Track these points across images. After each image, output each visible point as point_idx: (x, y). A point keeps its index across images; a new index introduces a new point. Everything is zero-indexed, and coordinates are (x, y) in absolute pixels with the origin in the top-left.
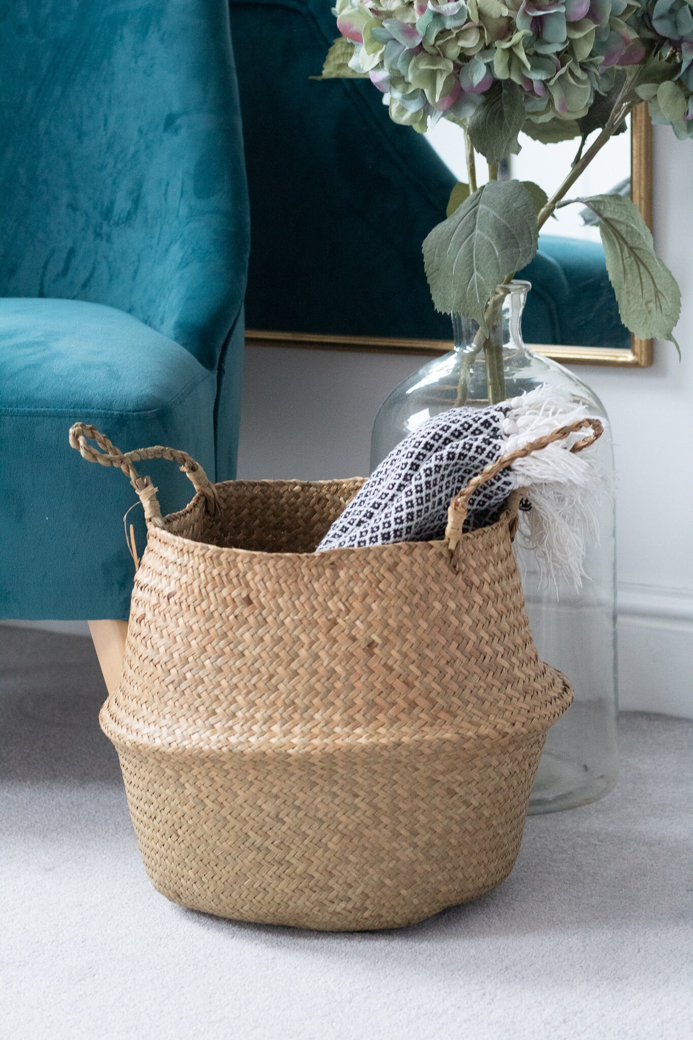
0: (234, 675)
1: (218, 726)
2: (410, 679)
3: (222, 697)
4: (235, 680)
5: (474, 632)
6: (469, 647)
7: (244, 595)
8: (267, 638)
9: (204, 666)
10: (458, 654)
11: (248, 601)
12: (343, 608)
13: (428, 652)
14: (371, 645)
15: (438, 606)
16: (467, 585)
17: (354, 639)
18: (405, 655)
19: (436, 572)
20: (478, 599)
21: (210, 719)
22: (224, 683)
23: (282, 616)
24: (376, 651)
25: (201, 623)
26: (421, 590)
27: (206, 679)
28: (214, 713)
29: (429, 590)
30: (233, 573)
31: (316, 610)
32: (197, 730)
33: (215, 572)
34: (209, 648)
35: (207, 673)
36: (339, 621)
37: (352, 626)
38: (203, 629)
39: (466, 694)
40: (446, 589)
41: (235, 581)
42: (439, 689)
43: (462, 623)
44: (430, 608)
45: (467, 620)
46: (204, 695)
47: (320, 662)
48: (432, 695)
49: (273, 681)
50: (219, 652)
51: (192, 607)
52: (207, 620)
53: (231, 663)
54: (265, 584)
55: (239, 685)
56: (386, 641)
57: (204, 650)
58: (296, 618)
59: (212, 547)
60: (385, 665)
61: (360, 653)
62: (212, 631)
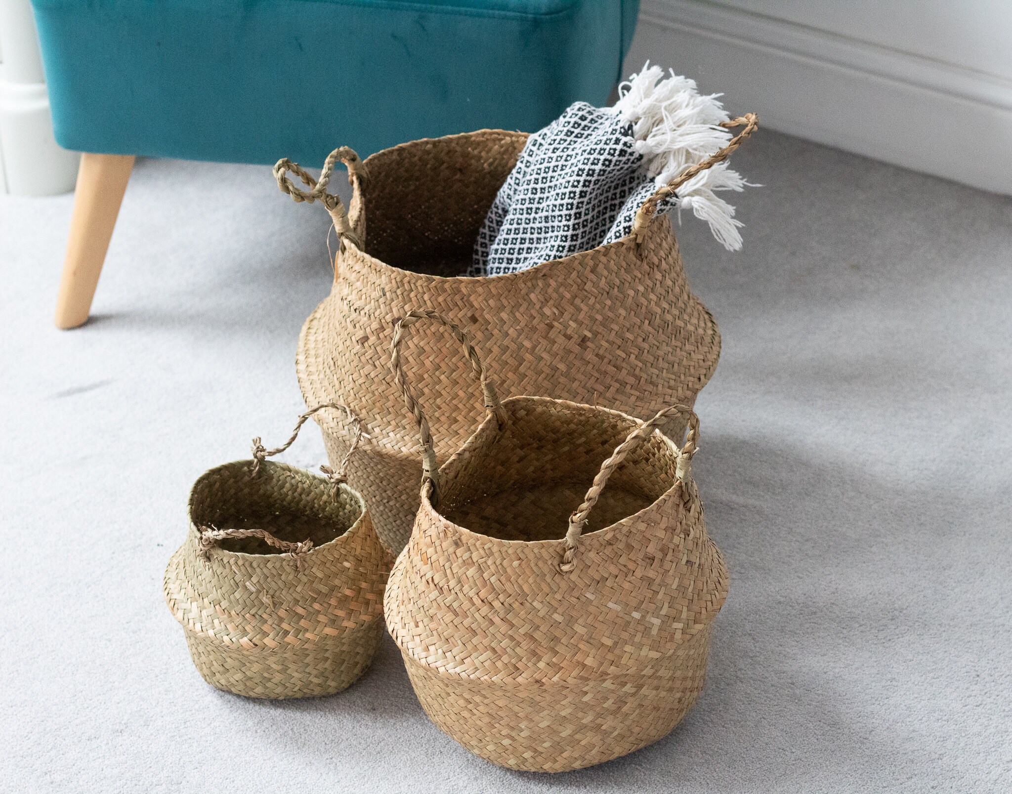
0: (470, 385)
1: (461, 431)
2: (618, 363)
3: (460, 406)
4: (470, 390)
5: (659, 306)
6: (658, 321)
7: (469, 314)
8: (496, 349)
9: (440, 381)
10: (650, 329)
11: (474, 319)
12: (557, 312)
13: (629, 336)
14: (584, 339)
15: (631, 293)
16: (650, 267)
17: (569, 338)
18: (612, 343)
19: (627, 264)
20: (659, 276)
21: (452, 427)
22: (461, 393)
23: (505, 328)
24: (589, 344)
25: (431, 344)
26: (617, 282)
27: (443, 392)
28: (456, 421)
29: (623, 281)
30: (457, 298)
31: (535, 318)
32: (442, 437)
33: (440, 299)
34: (442, 365)
35: (444, 386)
36: (556, 324)
37: (566, 327)
38: (435, 348)
39: (661, 363)
40: (636, 276)
41: (460, 303)
42: (640, 364)
43: (649, 301)
44: (626, 296)
45: (653, 297)
46: (443, 406)
47: (544, 362)
48: (637, 371)
49: (505, 385)
50: (453, 367)
51: (421, 331)
52: (439, 341)
53: (464, 376)
54: (487, 301)
55: (475, 393)
56: (596, 334)
57: (438, 367)
58: (518, 327)
59: (437, 278)
60: (597, 355)
61: (577, 349)
62: (444, 350)
